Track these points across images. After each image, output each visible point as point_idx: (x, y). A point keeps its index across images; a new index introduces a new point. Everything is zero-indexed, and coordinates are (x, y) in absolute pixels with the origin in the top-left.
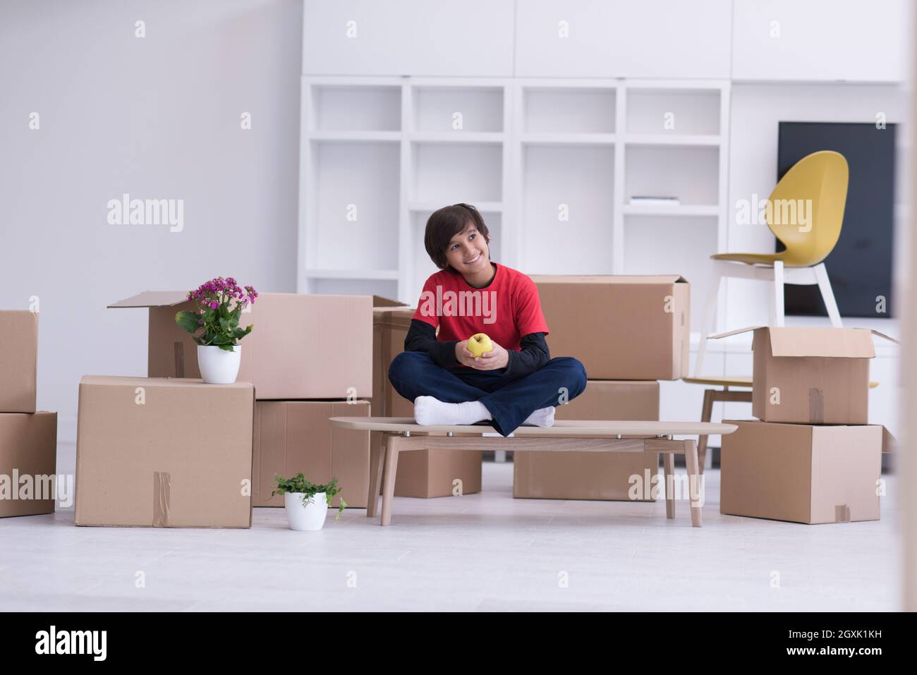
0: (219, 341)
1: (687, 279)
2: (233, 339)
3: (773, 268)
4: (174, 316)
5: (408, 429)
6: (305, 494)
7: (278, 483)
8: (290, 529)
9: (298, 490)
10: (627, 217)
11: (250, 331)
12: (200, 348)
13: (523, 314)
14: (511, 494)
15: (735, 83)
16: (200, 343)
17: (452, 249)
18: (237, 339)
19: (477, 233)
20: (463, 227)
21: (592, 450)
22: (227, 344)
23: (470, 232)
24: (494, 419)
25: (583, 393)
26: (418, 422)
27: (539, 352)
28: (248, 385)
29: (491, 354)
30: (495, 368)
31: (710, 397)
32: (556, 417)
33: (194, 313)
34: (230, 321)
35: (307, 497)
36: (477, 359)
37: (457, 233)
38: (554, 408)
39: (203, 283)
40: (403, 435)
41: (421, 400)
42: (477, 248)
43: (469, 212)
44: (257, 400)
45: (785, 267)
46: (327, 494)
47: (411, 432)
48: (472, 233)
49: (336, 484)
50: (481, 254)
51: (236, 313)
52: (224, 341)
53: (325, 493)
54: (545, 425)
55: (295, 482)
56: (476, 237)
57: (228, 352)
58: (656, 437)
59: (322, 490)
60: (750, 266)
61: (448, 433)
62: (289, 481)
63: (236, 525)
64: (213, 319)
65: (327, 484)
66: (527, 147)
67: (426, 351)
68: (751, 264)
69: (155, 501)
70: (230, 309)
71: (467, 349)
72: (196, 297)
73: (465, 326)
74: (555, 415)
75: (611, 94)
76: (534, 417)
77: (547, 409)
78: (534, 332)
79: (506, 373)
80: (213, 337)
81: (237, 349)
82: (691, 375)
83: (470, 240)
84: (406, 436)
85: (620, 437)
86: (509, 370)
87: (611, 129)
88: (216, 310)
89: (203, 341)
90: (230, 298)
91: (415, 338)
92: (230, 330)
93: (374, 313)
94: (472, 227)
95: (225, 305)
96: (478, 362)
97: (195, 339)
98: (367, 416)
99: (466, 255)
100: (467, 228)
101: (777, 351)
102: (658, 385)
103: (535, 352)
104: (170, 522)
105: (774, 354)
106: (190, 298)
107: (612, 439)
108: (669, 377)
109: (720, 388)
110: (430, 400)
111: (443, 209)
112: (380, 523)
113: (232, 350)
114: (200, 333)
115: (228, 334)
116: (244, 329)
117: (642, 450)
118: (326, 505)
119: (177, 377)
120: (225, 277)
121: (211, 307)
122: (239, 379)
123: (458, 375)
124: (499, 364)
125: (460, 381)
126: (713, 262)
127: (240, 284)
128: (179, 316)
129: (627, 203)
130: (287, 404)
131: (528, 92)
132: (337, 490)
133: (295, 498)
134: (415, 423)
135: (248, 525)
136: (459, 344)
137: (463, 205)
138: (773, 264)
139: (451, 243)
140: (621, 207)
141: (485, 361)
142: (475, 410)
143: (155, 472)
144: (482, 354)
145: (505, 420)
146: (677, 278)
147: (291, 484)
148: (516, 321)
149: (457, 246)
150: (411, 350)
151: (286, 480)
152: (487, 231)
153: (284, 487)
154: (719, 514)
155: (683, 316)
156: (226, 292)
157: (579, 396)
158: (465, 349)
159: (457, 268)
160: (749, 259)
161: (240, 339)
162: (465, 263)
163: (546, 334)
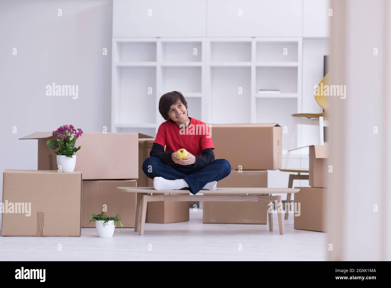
0: (66, 153)
1: (280, 125)
2: (72, 152)
3: (319, 120)
4: (46, 142)
5: (151, 192)
6: (104, 221)
7: (93, 216)
8: (98, 237)
9: (101, 219)
10: (257, 99)
11: (80, 148)
12: (58, 156)
13: (203, 140)
14: (202, 221)
15: (304, 39)
16: (58, 154)
17: (171, 111)
18: (74, 152)
19: (182, 104)
20: (175, 102)
21: (235, 201)
22: (69, 154)
23: (179, 103)
24: (189, 187)
25: (229, 175)
26: (155, 189)
27: (210, 157)
28: (79, 173)
29: (187, 158)
30: (189, 164)
31: (292, 178)
32: (218, 186)
33: (55, 141)
34: (71, 144)
35: (105, 222)
36: (181, 160)
37: (173, 104)
38: (216, 181)
39: (59, 127)
40: (150, 195)
41: (156, 178)
42: (182, 111)
43: (178, 95)
44: (83, 180)
45: (324, 119)
46: (115, 221)
47: (153, 193)
48: (179, 104)
49: (119, 217)
50: (183, 113)
51: (74, 141)
52: (68, 153)
53: (113, 221)
54: (212, 189)
55: (100, 216)
56: (181, 106)
57: (70, 157)
58: (264, 195)
59: (112, 219)
60: (309, 119)
61: (170, 194)
62: (98, 215)
63: (74, 235)
64: (63, 143)
65: (115, 217)
66: (213, 68)
67: (159, 157)
68: (309, 118)
69: (37, 225)
70: (71, 139)
71: (177, 156)
72: (55, 134)
73: (177, 146)
74: (217, 185)
75: (249, 44)
76: (207, 186)
77: (213, 182)
78: (208, 148)
79: (194, 166)
80: (63, 151)
81: (74, 157)
82: (283, 168)
83: (178, 108)
84: (151, 195)
85: (247, 195)
86: (196, 165)
87: (250, 60)
88: (65, 139)
89: (59, 153)
90: (71, 134)
91: (154, 151)
92: (71, 148)
93: (139, 141)
94: (179, 101)
95: (68, 137)
96: (182, 161)
97: (55, 152)
98: (135, 186)
99: (177, 114)
100: (177, 102)
101: (317, 156)
102: (267, 172)
103: (208, 157)
104: (44, 234)
105: (317, 157)
106: (53, 134)
107: (244, 195)
108: (272, 169)
109: (296, 174)
110: (161, 178)
111: (167, 93)
112: (139, 234)
113: (72, 157)
114: (58, 150)
115: (70, 150)
116: (77, 148)
117: (257, 201)
118: (114, 226)
119: (50, 170)
120: (69, 124)
121: (62, 138)
122: (75, 170)
123: (173, 167)
124: (191, 162)
125: (175, 170)
126: (292, 117)
127: (75, 128)
128: (48, 142)
129: (257, 92)
130: (99, 182)
131: (213, 44)
132: (119, 219)
133: (100, 223)
134: (154, 189)
135: (79, 235)
136: (173, 154)
137: (175, 92)
138: (319, 118)
139: (171, 109)
140: (254, 95)
141: (185, 161)
142: (181, 183)
143: (37, 212)
144: (183, 158)
145: (194, 187)
146: (275, 124)
147: (98, 217)
148: (200, 143)
149: (173, 110)
150: (153, 157)
151: (96, 215)
152: (186, 103)
153: (95, 218)
154: (294, 229)
155: (278, 142)
156: (69, 131)
157: (228, 176)
158: (175, 156)
159: (173, 120)
160: (309, 116)
161: (75, 152)
162: (176, 118)
163: (214, 149)
